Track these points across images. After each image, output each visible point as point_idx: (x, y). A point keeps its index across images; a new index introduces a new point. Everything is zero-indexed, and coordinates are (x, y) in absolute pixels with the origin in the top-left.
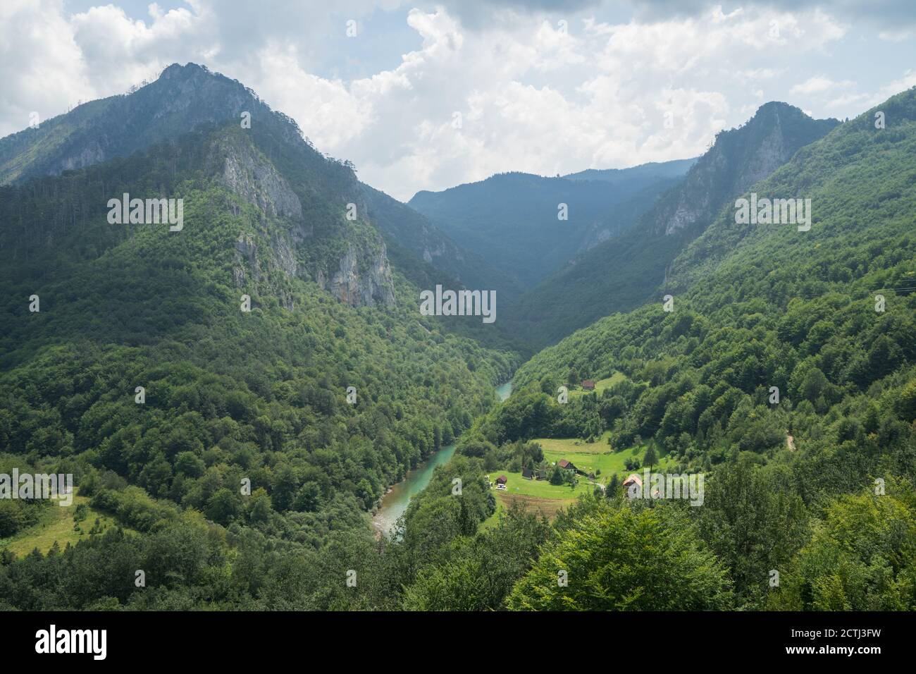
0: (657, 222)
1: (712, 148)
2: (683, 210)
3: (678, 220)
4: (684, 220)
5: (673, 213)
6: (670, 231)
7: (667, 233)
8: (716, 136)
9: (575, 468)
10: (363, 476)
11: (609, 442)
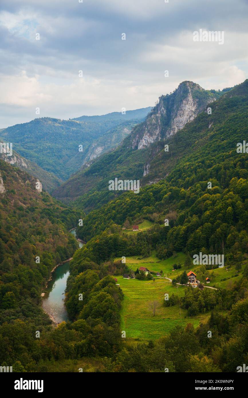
0: (133, 143)
1: (157, 104)
2: (147, 136)
3: (144, 141)
4: (148, 141)
5: (141, 137)
6: (140, 147)
7: (139, 148)
8: (159, 98)
9: (148, 271)
10: (32, 286)
11: (157, 256)
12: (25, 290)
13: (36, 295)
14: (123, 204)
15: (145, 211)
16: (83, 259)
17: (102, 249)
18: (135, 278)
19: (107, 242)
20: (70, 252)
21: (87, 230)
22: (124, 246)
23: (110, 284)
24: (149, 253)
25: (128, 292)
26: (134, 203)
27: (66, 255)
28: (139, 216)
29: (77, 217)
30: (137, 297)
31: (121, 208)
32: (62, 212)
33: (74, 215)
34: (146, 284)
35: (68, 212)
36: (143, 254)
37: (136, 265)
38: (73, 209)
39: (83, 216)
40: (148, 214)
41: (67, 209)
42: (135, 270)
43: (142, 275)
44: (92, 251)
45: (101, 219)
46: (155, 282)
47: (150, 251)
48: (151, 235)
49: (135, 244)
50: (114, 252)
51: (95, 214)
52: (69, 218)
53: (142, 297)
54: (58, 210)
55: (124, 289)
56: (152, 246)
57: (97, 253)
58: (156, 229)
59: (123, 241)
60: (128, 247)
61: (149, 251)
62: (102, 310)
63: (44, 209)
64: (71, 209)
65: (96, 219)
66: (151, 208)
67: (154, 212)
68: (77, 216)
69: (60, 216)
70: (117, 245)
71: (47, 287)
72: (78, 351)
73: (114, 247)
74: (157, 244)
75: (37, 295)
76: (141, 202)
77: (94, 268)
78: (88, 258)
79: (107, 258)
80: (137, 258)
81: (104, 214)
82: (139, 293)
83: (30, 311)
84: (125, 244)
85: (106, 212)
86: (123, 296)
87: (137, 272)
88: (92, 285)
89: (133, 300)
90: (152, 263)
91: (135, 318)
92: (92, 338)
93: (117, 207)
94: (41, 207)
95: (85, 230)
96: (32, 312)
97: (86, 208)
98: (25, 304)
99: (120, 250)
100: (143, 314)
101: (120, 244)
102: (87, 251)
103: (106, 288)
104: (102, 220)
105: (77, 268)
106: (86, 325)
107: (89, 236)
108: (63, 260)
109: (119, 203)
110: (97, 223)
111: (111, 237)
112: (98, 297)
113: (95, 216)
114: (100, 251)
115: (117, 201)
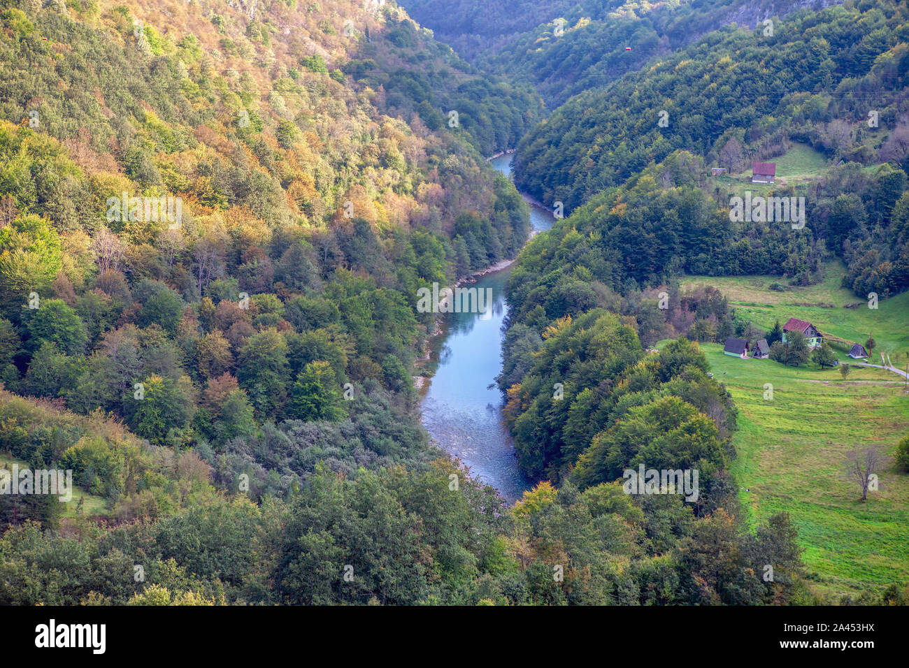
9: (819, 335)
10: (389, 349)
11: (847, 285)
12: (366, 359)
13: (400, 382)
14: (707, 77)
15: (797, 110)
16: (565, 272)
17: (635, 238)
18: (767, 356)
19: (655, 217)
20: (500, 238)
21: (559, 165)
22: (719, 237)
23: (689, 369)
24: (814, 269)
25: (749, 406)
26: (750, 74)
27: (487, 250)
28: (771, 129)
29: (513, 112)
30: (789, 425)
31: (698, 93)
32: (461, 89)
33: (504, 106)
34: (815, 384)
35: (480, 90)
36: (793, 272)
37: (767, 310)
38: (501, 81)
39: (534, 110)
40: (809, 121)
41: (478, 78)
42: (768, 327)
43: (799, 349)
44: (596, 244)
45: (615, 127)
46: (848, 378)
47: (820, 264)
48: (824, 202)
49: (760, 234)
50: (680, 254)
51: (592, 105)
52: (487, 114)
53: (806, 428)
54: (446, 80)
55: (736, 394)
56: (830, 246)
57: (616, 252)
58: (844, 182)
59: (717, 218)
60: (735, 240)
61: (816, 262)
62: (673, 460)
63: (397, 74)
64: (493, 81)
65: (596, 127)
66: (822, 100)
67: (836, 117)
68: (515, 108)
69: (454, 105)
70: (694, 232)
71: (428, 357)
72: (643, 590)
73: (680, 236)
74: (848, 240)
75: (405, 382)
76: (778, 75)
77: (603, 304)
78: (584, 268)
79: (654, 276)
80: (766, 286)
81: (628, 109)
82: (794, 412)
83: (387, 434)
84: (725, 229)
85: (637, 103)
86: (734, 414)
87: (774, 337)
88: (619, 369)
89: (772, 435)
90: (826, 307)
91: (791, 499)
92: (694, 552)
93: (678, 87)
94: (386, 63)
95: (552, 165)
96: (396, 438)
97: (542, 80)
98: (366, 410)
99: (702, 250)
100: (820, 491)
101: (703, 225)
102: (577, 242)
103: (676, 382)
104: (620, 133)
105: (542, 303)
106: (630, 505)
107: (568, 187)
108: (477, 268)
109: (689, 72)
110: (599, 140)
111: (671, 198)
112: (654, 412)
113: (590, 113)
114: (628, 246)
115: (683, 63)
